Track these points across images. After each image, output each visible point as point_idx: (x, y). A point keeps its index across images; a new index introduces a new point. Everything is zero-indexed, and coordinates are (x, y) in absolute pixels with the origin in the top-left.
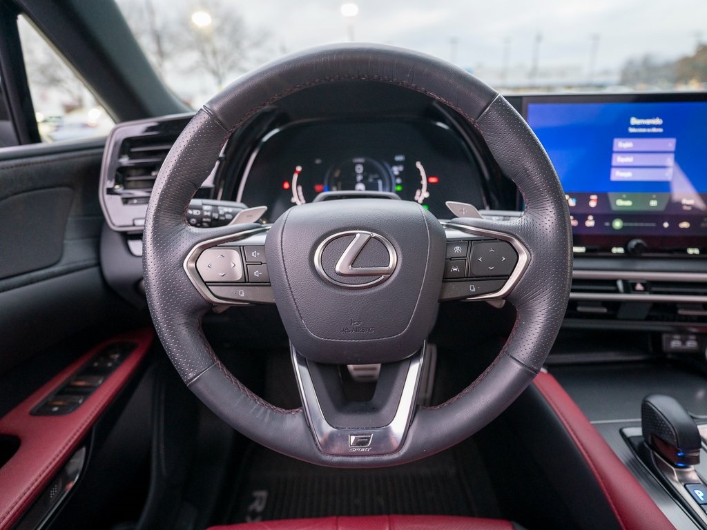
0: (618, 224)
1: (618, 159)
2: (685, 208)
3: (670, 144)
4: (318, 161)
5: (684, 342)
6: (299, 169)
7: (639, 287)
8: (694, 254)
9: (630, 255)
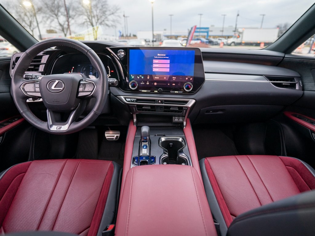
0: (155, 84)
1: (154, 65)
2: (173, 79)
3: (168, 61)
4: (79, 65)
5: (179, 119)
6: (73, 67)
7: (160, 102)
8: (177, 93)
9: (160, 93)
